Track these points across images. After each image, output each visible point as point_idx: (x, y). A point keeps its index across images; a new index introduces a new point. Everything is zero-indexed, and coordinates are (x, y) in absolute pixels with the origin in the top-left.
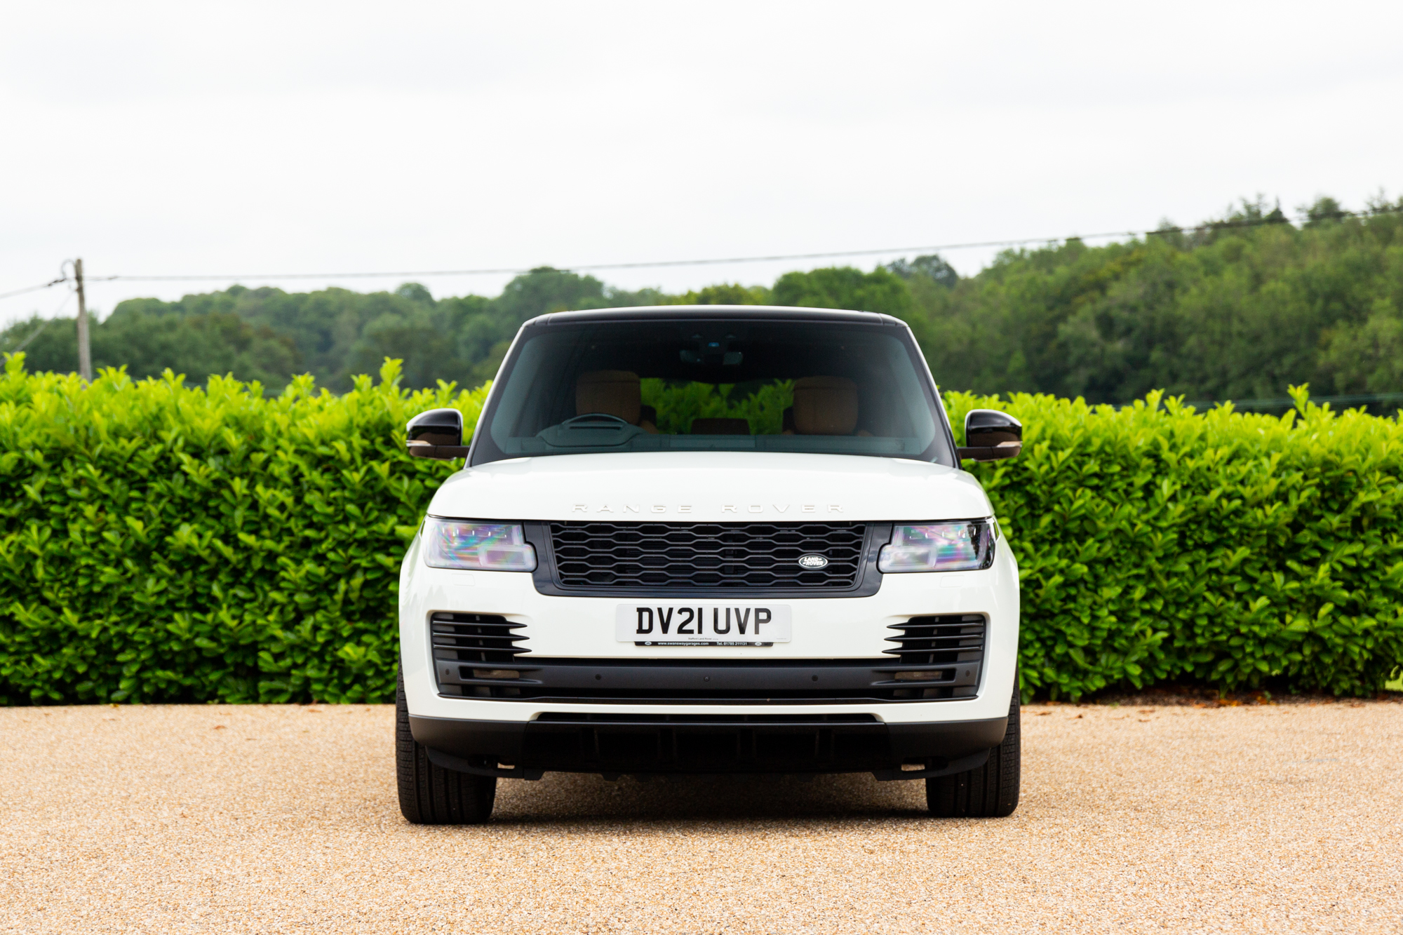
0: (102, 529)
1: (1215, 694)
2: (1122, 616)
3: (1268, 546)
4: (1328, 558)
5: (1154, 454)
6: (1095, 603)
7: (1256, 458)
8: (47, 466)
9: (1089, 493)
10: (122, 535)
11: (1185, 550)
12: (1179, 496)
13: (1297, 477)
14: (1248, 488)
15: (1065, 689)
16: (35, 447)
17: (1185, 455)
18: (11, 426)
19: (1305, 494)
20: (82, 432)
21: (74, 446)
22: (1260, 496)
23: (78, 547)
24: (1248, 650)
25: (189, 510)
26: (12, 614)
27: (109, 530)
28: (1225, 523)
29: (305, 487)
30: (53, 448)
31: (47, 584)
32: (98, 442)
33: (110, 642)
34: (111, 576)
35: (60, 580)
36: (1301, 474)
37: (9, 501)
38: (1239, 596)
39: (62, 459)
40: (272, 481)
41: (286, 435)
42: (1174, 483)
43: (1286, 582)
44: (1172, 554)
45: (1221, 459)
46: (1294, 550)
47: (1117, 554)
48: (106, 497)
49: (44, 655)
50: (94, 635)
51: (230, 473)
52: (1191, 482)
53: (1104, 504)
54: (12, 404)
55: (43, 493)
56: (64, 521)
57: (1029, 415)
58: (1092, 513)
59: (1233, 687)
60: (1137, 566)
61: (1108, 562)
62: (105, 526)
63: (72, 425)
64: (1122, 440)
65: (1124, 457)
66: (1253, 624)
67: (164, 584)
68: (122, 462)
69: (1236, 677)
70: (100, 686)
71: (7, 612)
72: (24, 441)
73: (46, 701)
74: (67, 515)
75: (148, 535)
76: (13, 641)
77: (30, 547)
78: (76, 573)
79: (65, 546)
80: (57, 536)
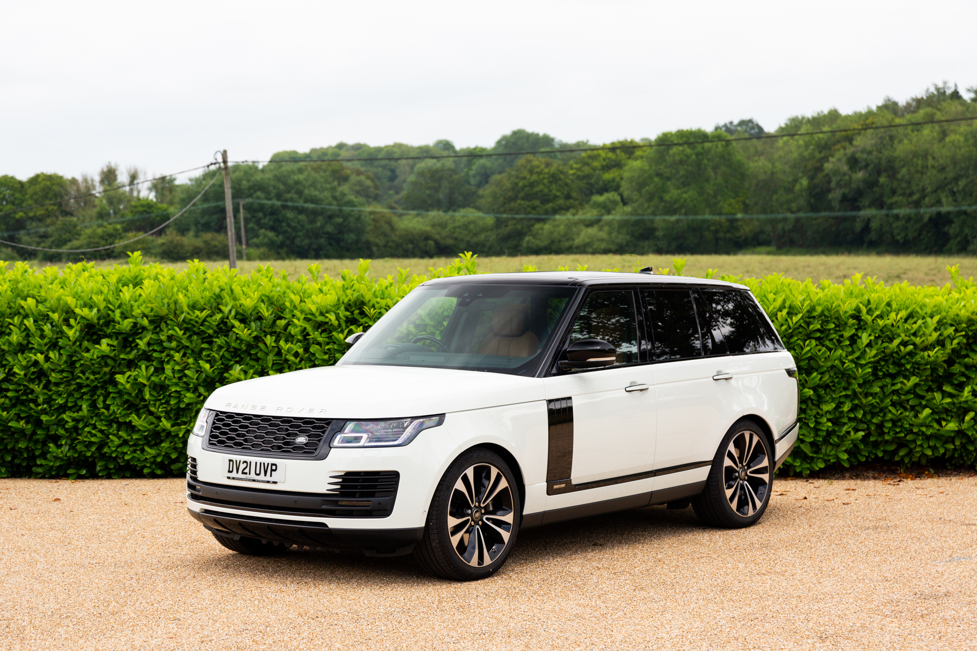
0: (185, 368)
1: (897, 470)
2: (835, 422)
3: (932, 375)
4: (971, 382)
5: (857, 316)
6: (818, 413)
7: (924, 318)
8: (151, 327)
9: (814, 342)
10: (197, 372)
11: (877, 378)
12: (873, 343)
13: (951, 330)
14: (918, 338)
15: (798, 470)
16: (144, 315)
17: (877, 316)
18: (129, 301)
19: (955, 342)
20: (172, 306)
21: (167, 315)
22: (926, 343)
23: (169, 379)
24: (919, 443)
25: (239, 356)
26: (130, 421)
27: (188, 369)
28: (903, 361)
29: (311, 341)
30: (155, 316)
31: (151, 403)
32: (182, 313)
34: (190, 398)
36: (954, 328)
37: (129, 349)
38: (913, 408)
39: (160, 323)
40: (290, 338)
41: (299, 308)
42: (870, 335)
43: (943, 399)
44: (869, 381)
45: (901, 318)
46: (948, 377)
47: (833, 382)
48: (187, 347)
49: (151, 447)
50: (181, 435)
51: (265, 332)
52: (880, 334)
53: (824, 349)
54: (131, 286)
55: (149, 344)
56: (162, 362)
57: (774, 291)
58: (817, 355)
59: (909, 466)
60: (845, 389)
61: (826, 387)
62: (186, 367)
63: (166, 301)
64: (836, 307)
65: (837, 318)
66: (922, 426)
68: (197, 325)
69: (911, 459)
71: (128, 420)
72: (137, 312)
73: (153, 476)
74: (163, 359)
76: (132, 438)
77: (140, 380)
78: (170, 396)
79: (163, 379)
80: (158, 372)
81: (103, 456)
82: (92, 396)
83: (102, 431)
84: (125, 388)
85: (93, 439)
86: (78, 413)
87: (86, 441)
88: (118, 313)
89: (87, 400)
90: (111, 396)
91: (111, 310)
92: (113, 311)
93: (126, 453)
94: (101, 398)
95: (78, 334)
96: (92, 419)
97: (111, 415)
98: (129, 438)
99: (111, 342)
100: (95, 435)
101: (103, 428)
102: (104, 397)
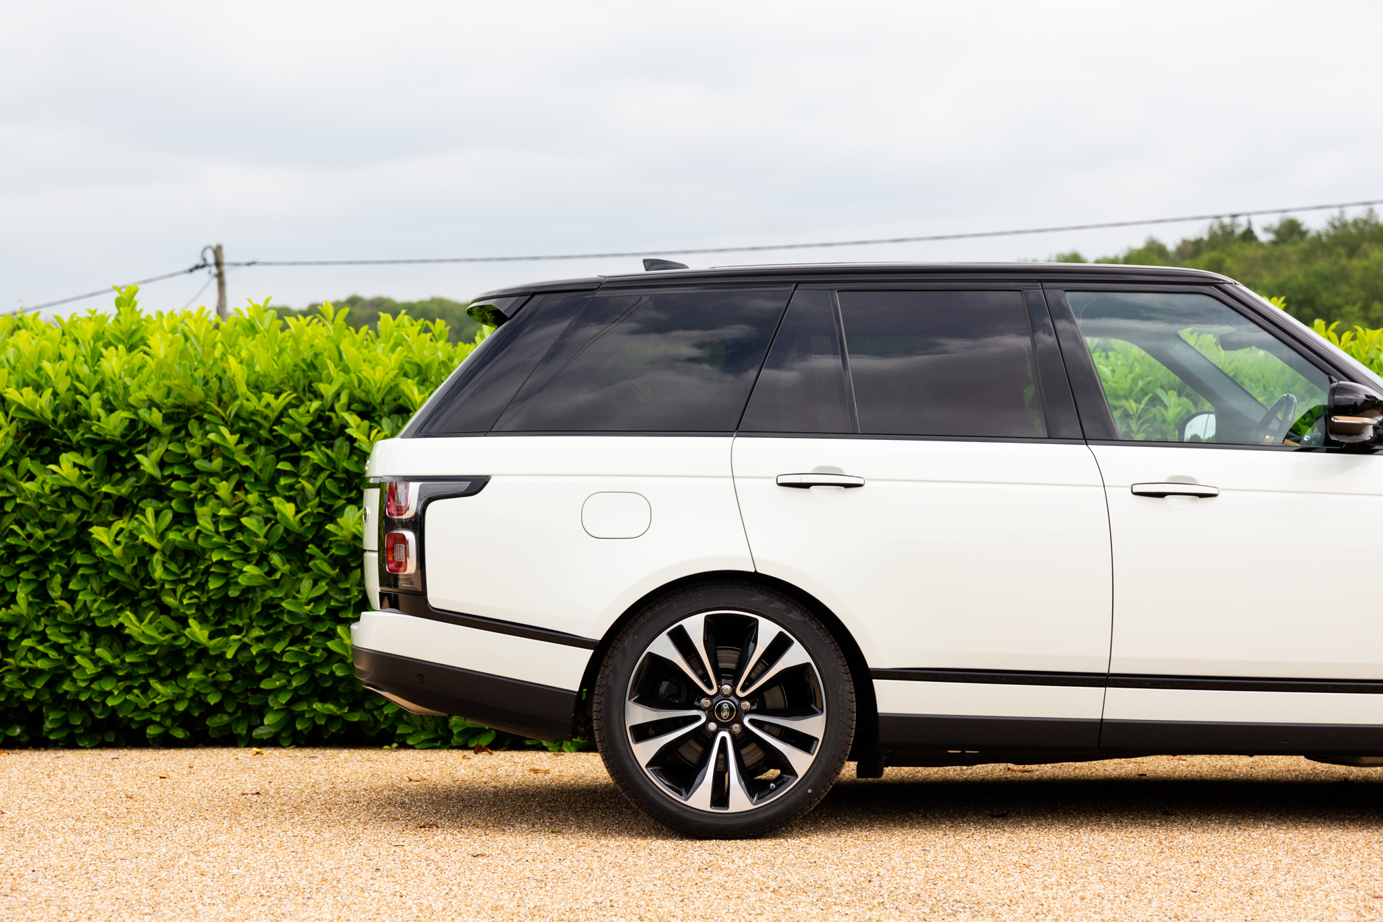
0: (240, 513)
8: (168, 429)
10: (267, 521)
16: (151, 404)
18: (120, 377)
20: (214, 384)
21: (203, 403)
23: (207, 537)
26: (121, 626)
27: (248, 515)
30: (179, 407)
31: (167, 586)
32: (236, 397)
33: (252, 663)
34: (253, 576)
35: (185, 581)
37: (118, 475)
39: (188, 420)
48: (246, 470)
49: (163, 681)
50: (230, 655)
54: (122, 347)
55: (162, 464)
56: (190, 502)
62: (244, 510)
63: (200, 374)
67: (323, 586)
68: (267, 425)
70: (238, 720)
71: (114, 624)
72: (136, 397)
73: (166, 742)
74: (194, 492)
75: (302, 522)
76: (123, 661)
77: (145, 537)
78: (207, 572)
79: (192, 536)
80: (180, 523)
81: (59, 701)
82: (37, 573)
83: (58, 648)
84: (111, 556)
85: (40, 664)
86: (8, 607)
87: (23, 669)
88: (95, 399)
89: (28, 581)
90: (80, 572)
91: (82, 394)
92: (87, 398)
93: (110, 693)
94: (58, 578)
95: (10, 442)
96: (38, 622)
97: (77, 614)
98: (117, 661)
99: (80, 461)
100: (45, 656)
101: (62, 641)
102: (63, 576)
